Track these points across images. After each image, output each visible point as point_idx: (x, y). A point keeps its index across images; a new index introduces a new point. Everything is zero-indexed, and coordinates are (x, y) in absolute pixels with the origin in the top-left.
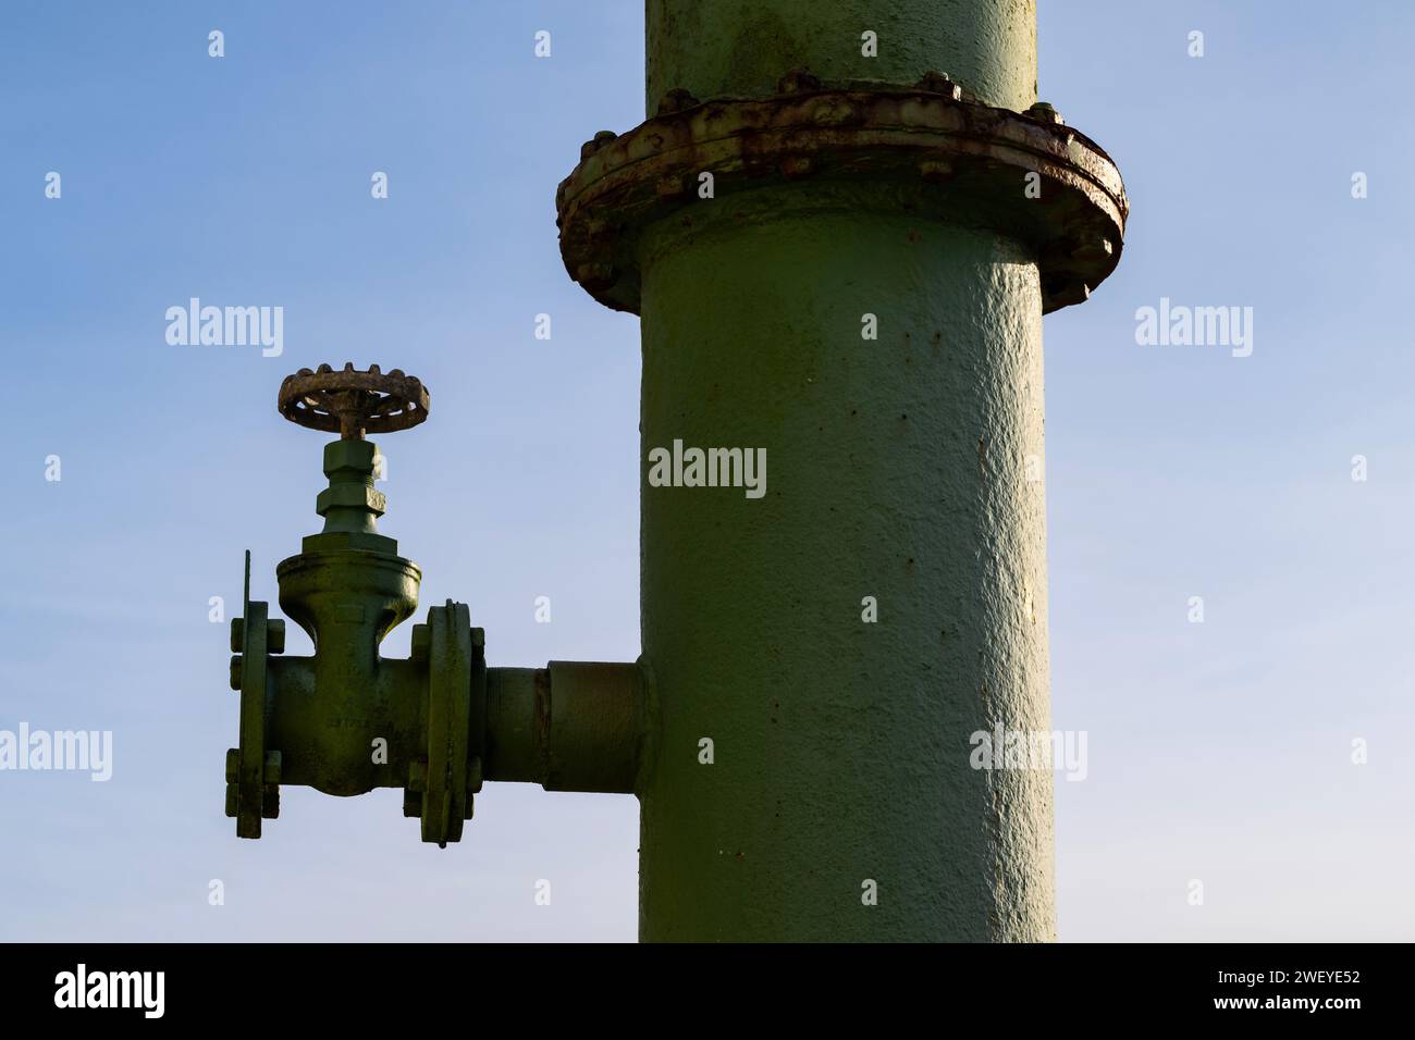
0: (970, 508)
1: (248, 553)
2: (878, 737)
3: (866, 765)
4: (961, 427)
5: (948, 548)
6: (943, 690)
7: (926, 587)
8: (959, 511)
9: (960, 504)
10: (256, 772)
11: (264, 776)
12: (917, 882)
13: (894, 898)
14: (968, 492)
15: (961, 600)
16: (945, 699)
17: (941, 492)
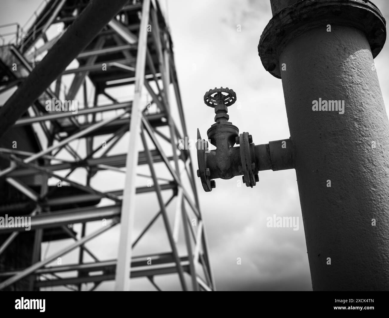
0: (360, 83)
1: (198, 129)
2: (347, 136)
3: (346, 143)
4: (355, 67)
5: (357, 92)
6: (362, 123)
7: (353, 101)
8: (358, 84)
9: (358, 83)
10: (203, 173)
11: (205, 174)
12: (364, 168)
13: (358, 173)
14: (359, 80)
15: (363, 103)
16: (363, 125)
17: (352, 80)
